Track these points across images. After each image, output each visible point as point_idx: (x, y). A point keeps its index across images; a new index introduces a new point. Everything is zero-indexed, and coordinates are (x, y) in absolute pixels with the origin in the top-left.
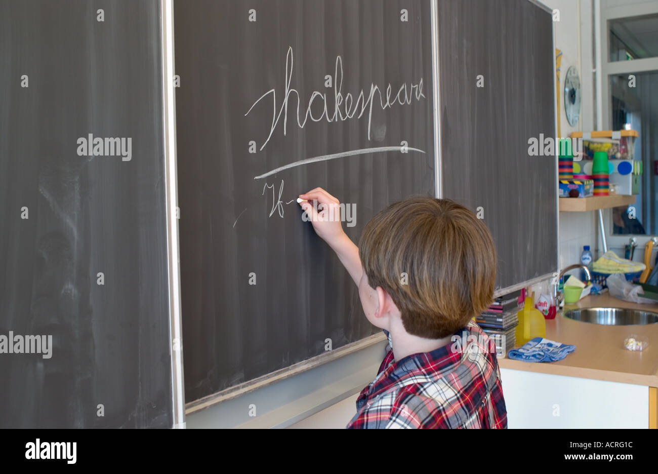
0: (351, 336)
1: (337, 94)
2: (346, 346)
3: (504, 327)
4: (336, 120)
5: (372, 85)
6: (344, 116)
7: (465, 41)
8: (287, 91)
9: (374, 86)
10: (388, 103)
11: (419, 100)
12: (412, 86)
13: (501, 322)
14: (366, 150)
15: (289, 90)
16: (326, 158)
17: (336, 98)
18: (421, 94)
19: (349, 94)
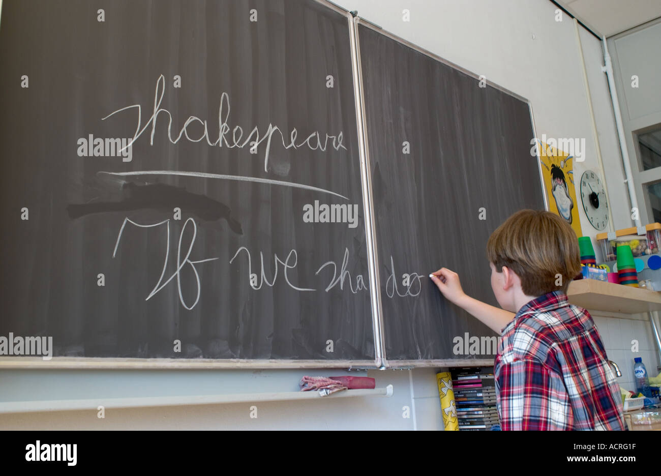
0: (239, 352)
1: (222, 124)
2: (232, 360)
3: (485, 402)
4: (221, 145)
5: (271, 125)
6: (231, 143)
7: (402, 109)
8: (156, 109)
9: (273, 127)
10: (293, 144)
11: (338, 150)
12: (327, 136)
13: (482, 397)
14: (263, 180)
15: (158, 110)
16: (205, 175)
17: (221, 127)
18: (340, 145)
19: (237, 127)
